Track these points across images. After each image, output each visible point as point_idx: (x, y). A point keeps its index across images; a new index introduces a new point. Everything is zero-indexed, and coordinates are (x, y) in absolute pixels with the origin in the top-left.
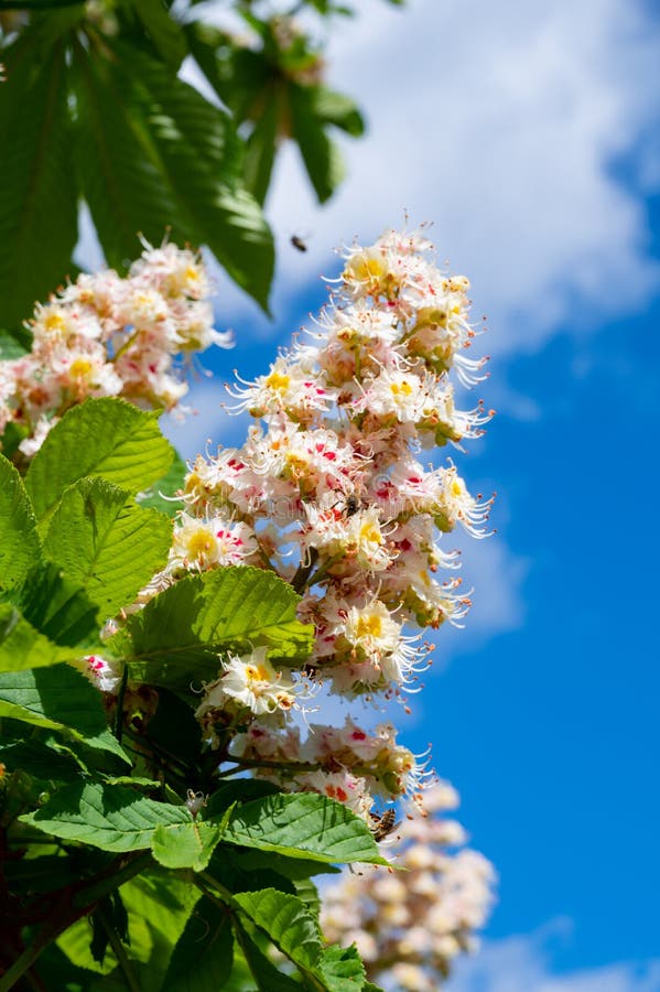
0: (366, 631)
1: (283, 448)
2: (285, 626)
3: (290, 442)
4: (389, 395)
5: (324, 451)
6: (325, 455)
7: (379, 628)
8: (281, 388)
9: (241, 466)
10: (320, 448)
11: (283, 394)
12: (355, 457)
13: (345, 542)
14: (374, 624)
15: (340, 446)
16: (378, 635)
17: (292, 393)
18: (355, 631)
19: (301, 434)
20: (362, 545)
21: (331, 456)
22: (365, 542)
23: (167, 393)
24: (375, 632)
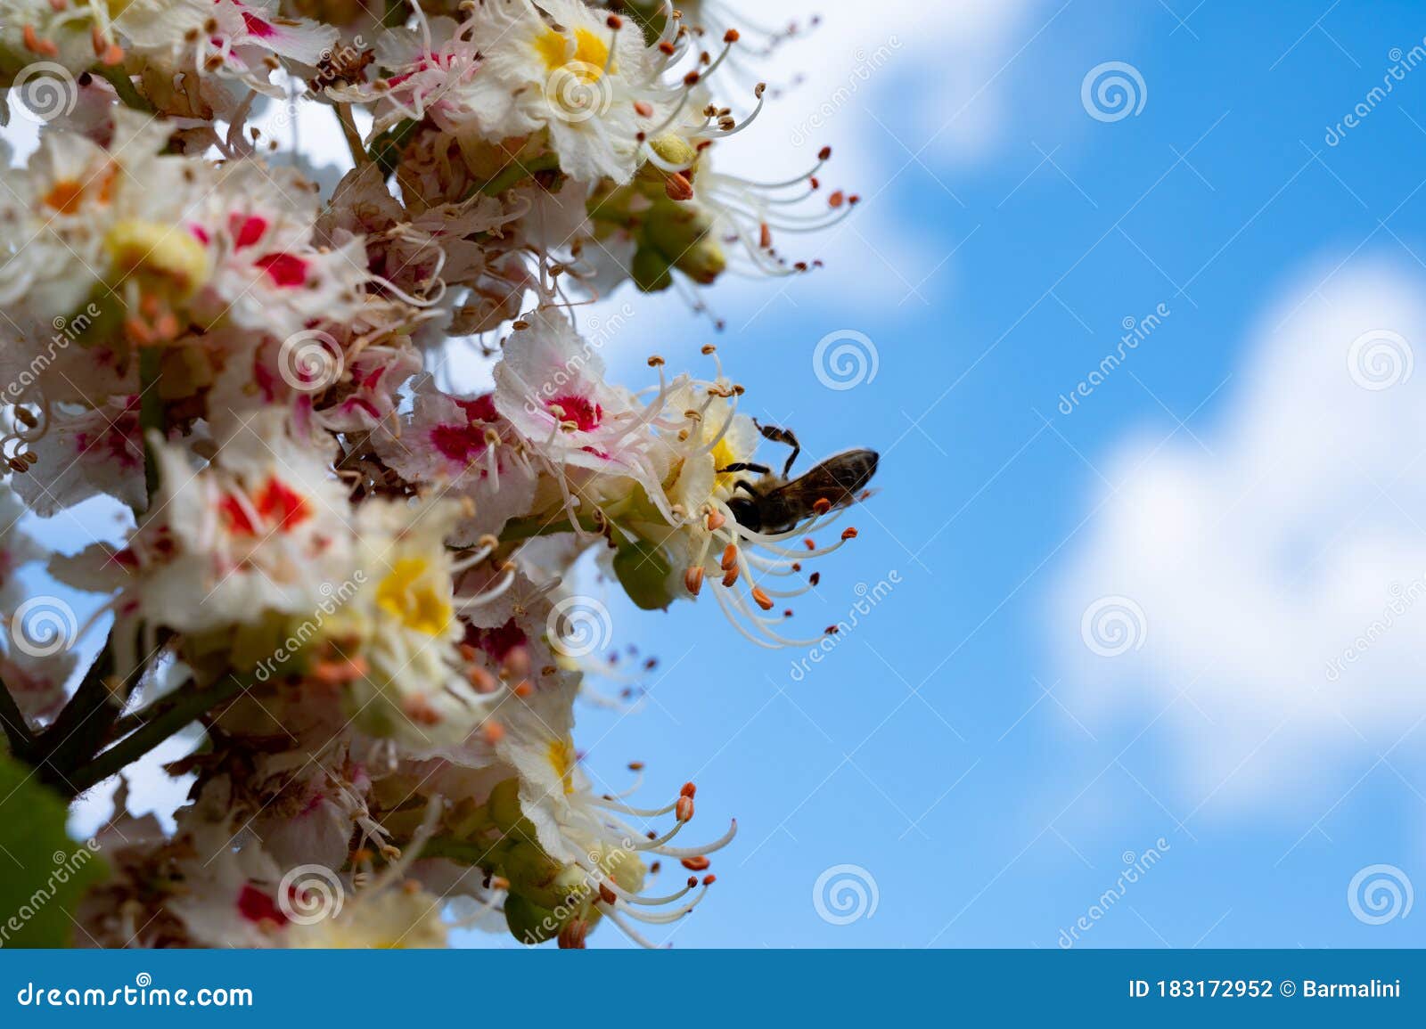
1: (94, 211)
5: (263, 247)
6: (264, 262)
10: (250, 231)
12: (372, 288)
15: (324, 238)
19: (175, 163)
20: (380, 643)
21: (287, 271)
22: (393, 631)
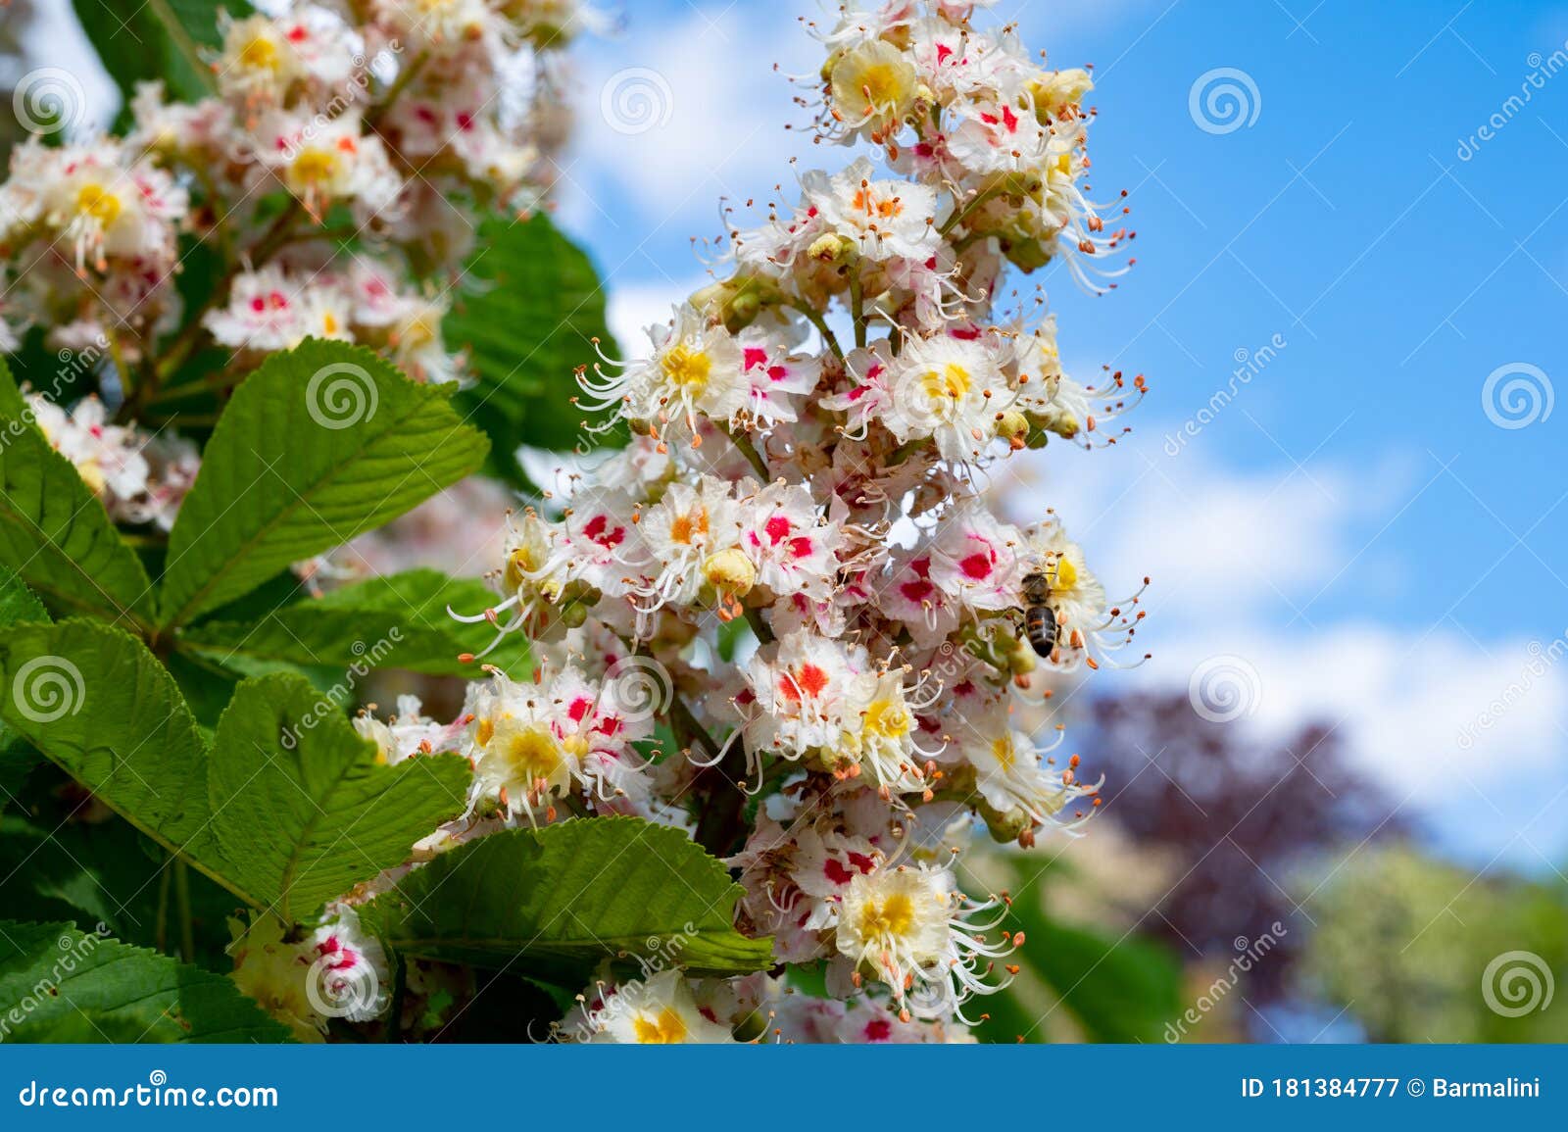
0: (880, 926)
2: (711, 937)
3: (711, 527)
4: (921, 401)
6: (787, 546)
7: (908, 916)
8: (693, 382)
9: (618, 536)
11: (696, 394)
13: (830, 752)
14: (896, 912)
16: (906, 931)
17: (716, 393)
18: (859, 932)
21: (802, 548)
23: (493, 171)
24: (899, 928)
